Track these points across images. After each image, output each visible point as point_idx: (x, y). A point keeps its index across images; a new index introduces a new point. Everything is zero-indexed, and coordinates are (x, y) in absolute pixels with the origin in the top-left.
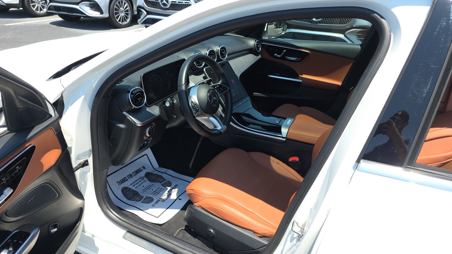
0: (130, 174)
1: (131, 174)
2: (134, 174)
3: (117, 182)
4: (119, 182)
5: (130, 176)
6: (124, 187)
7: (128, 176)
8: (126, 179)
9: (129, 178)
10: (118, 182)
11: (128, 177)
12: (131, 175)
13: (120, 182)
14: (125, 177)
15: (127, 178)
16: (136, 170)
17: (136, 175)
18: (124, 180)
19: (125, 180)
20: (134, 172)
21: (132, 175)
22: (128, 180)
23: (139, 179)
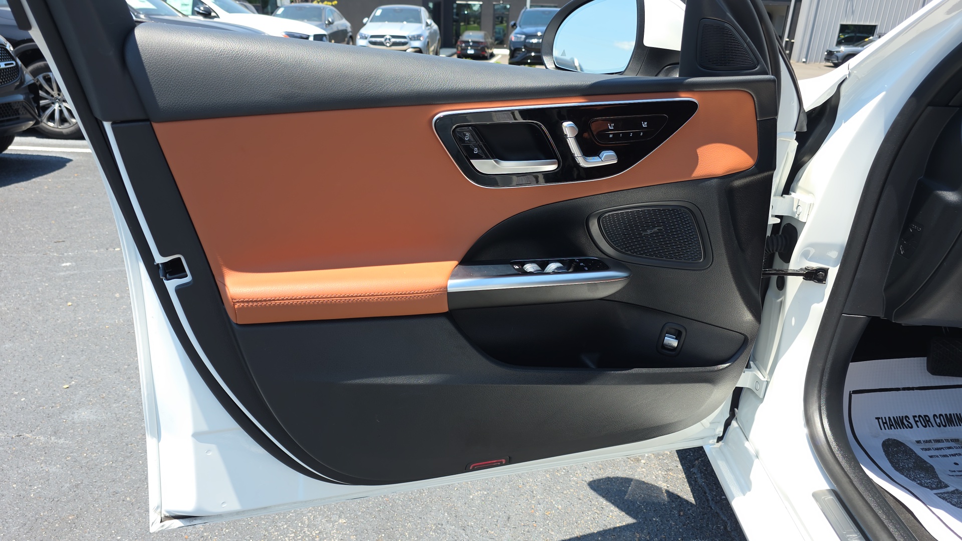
0: (925, 416)
1: (927, 416)
2: (938, 421)
3: (876, 418)
4: (884, 421)
5: (925, 421)
6: (895, 440)
7: (916, 416)
8: (906, 423)
9: (919, 424)
10: (880, 420)
11: (916, 422)
12: (928, 419)
13: (886, 423)
14: (906, 417)
15: (912, 421)
16: (950, 415)
17: (945, 426)
18: (900, 422)
19: (903, 423)
20: (941, 415)
21: (929, 421)
22: (912, 427)
23: (947, 440)
